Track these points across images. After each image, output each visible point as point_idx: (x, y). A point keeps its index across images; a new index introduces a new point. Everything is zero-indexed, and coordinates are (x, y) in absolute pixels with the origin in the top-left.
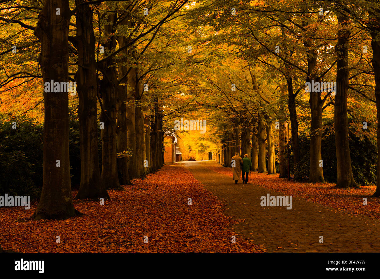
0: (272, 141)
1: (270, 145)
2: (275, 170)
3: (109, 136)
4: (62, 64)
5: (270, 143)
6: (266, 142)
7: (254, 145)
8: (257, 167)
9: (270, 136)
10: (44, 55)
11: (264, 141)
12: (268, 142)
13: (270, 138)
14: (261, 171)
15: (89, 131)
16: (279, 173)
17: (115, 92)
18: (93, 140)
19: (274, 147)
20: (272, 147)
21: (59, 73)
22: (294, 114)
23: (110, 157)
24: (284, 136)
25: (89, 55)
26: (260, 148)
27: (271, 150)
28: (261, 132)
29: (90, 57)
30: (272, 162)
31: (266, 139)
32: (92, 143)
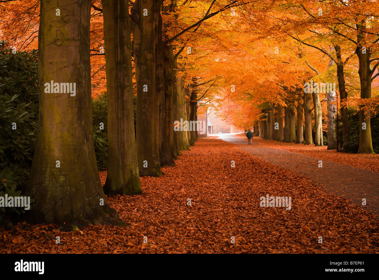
0: (319, 111)
1: (317, 116)
2: (322, 142)
3: (167, 108)
4: (151, 50)
5: (317, 114)
6: (313, 112)
7: (299, 115)
8: (302, 139)
9: (317, 106)
10: (136, 43)
11: (310, 111)
12: (315, 112)
13: (317, 108)
14: (306, 142)
15: (158, 104)
16: (327, 144)
17: (171, 67)
18: (161, 113)
19: (321, 117)
20: (319, 118)
21: (149, 58)
22: (343, 83)
23: (168, 128)
24: (332, 106)
25: (157, 36)
26: (306, 119)
27: (318, 121)
28: (307, 101)
29: (158, 38)
30: (319, 134)
31: (312, 109)
32: (161, 116)
